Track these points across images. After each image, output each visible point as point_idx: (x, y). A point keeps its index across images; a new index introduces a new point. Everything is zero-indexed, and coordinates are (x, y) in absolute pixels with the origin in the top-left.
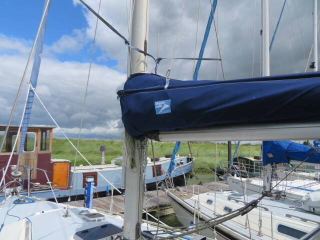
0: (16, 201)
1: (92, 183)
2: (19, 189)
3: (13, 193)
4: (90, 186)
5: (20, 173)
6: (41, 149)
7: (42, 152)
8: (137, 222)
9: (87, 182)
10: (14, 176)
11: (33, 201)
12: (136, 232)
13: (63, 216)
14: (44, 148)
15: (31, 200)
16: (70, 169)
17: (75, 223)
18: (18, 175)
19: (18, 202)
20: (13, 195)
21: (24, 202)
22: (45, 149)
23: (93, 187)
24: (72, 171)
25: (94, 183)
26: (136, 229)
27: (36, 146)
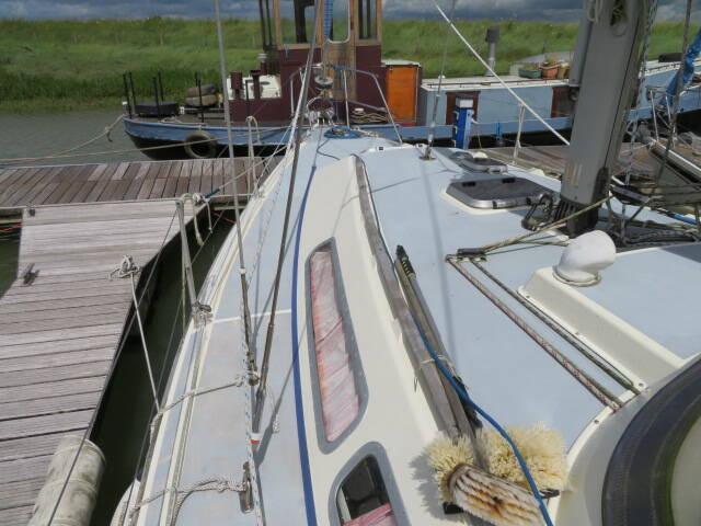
0: (328, 132)
1: (468, 111)
2: (330, 112)
3: (321, 119)
4: (465, 119)
5: (330, 81)
6: (361, 37)
7: (364, 43)
8: (601, 166)
9: (459, 109)
10: (319, 86)
11: (358, 136)
12: (596, 188)
13: (421, 158)
14: (365, 34)
15: (354, 133)
16: (420, 83)
17: (448, 170)
18: (327, 83)
19: (331, 134)
20: (321, 123)
21: (341, 136)
22: (369, 36)
23: (469, 120)
24: (425, 86)
25: (472, 112)
26: (598, 179)
27: (352, 28)
